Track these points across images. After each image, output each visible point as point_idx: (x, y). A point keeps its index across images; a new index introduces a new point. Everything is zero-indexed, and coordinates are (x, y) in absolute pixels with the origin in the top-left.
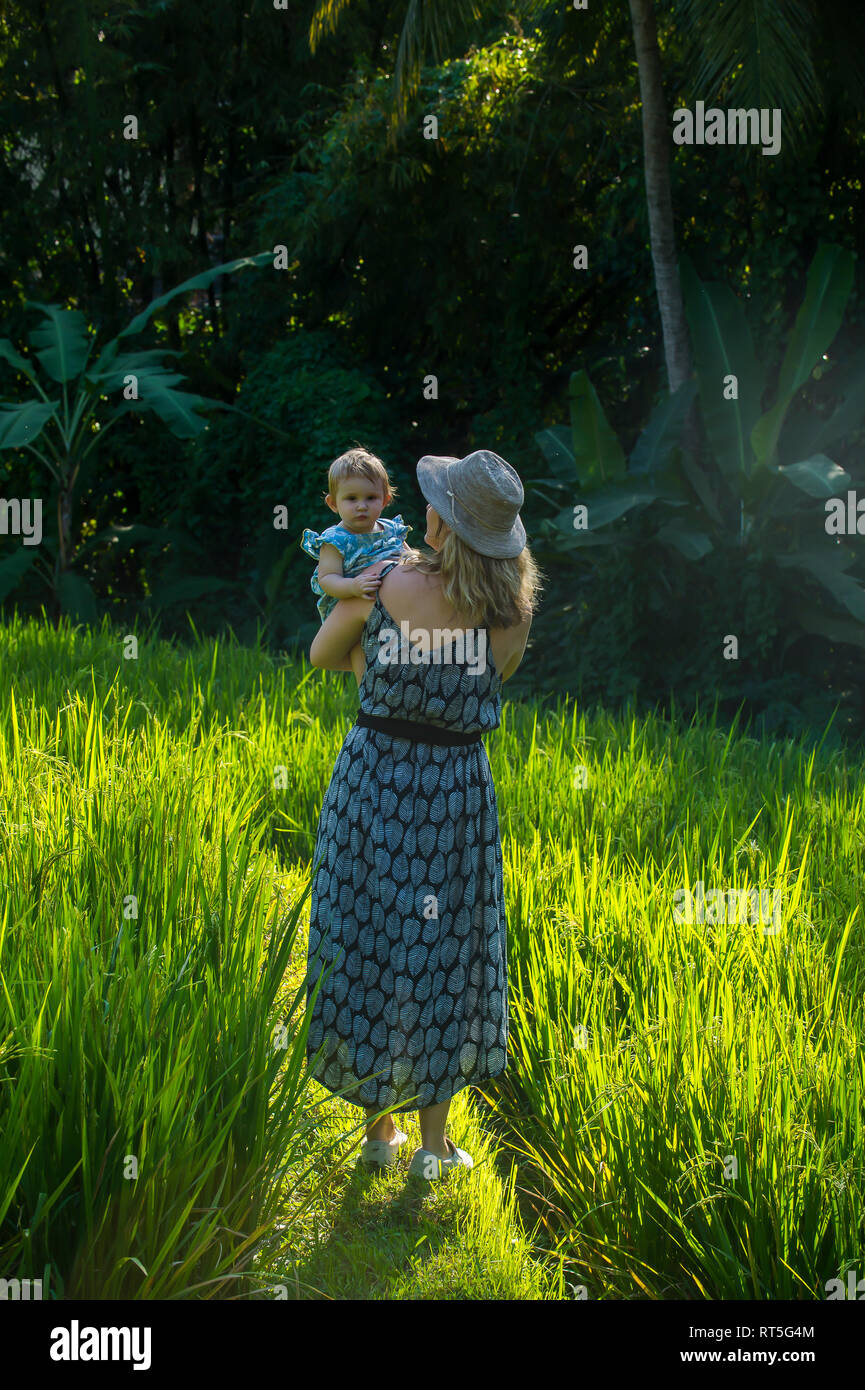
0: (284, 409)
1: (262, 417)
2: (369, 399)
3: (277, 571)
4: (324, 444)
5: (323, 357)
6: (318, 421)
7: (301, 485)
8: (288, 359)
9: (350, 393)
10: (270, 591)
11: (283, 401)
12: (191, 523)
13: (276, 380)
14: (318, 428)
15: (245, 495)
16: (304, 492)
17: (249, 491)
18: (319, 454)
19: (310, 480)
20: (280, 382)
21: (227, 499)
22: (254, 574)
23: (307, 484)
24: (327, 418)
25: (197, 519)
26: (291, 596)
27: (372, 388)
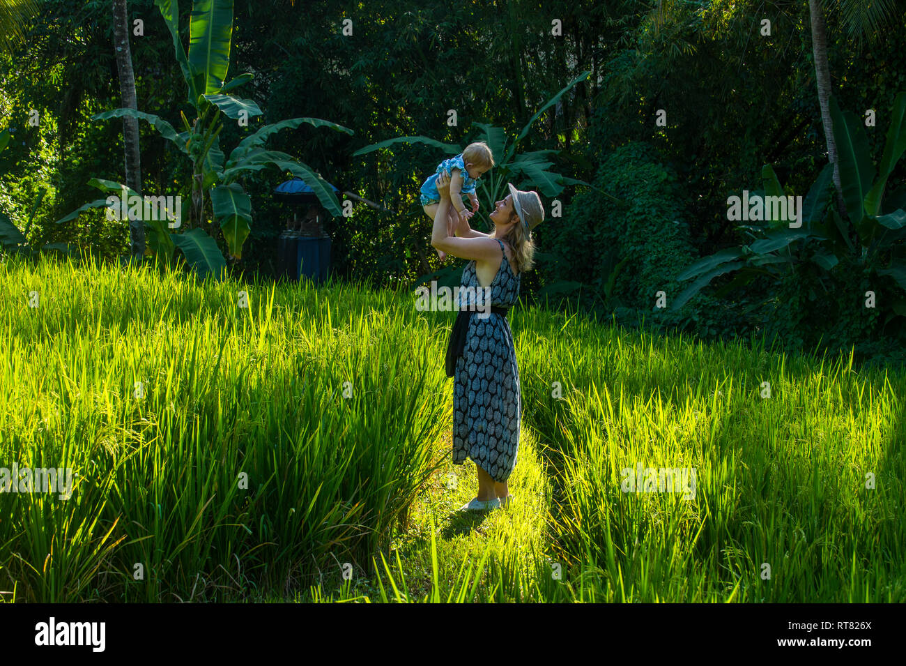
0: (618, 186)
1: (606, 190)
2: (666, 180)
3: (611, 279)
4: (640, 206)
5: (642, 156)
6: (637, 193)
7: (626, 230)
8: (623, 157)
9: (656, 177)
10: (607, 290)
11: (617, 182)
12: (564, 251)
13: (615, 169)
14: (637, 197)
15: (595, 236)
16: (627, 233)
17: (598, 233)
18: (636, 212)
19: (631, 227)
20: (618, 169)
21: (585, 238)
22: (599, 280)
23: (629, 229)
24: (642, 190)
25: (568, 248)
26: (618, 293)
27: (669, 174)
